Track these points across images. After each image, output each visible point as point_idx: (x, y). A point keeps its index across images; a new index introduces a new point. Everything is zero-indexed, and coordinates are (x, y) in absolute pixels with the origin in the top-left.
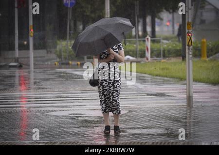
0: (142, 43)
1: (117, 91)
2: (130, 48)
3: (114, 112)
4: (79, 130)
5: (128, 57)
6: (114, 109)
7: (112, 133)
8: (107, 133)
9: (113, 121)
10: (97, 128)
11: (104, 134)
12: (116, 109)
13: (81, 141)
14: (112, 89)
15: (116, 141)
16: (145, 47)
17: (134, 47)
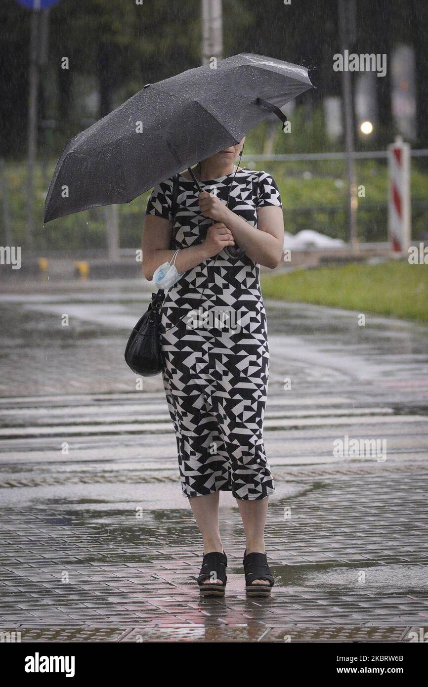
0: (371, 171)
1: (247, 394)
2: (316, 195)
3: (241, 492)
4: (83, 572)
5: (307, 236)
6: (237, 477)
7: (236, 585)
8: (212, 587)
9: (239, 533)
10: (168, 565)
11: (196, 593)
12: (249, 479)
13: (94, 626)
14: (228, 387)
15: (254, 626)
16: (383, 190)
17: (336, 190)
